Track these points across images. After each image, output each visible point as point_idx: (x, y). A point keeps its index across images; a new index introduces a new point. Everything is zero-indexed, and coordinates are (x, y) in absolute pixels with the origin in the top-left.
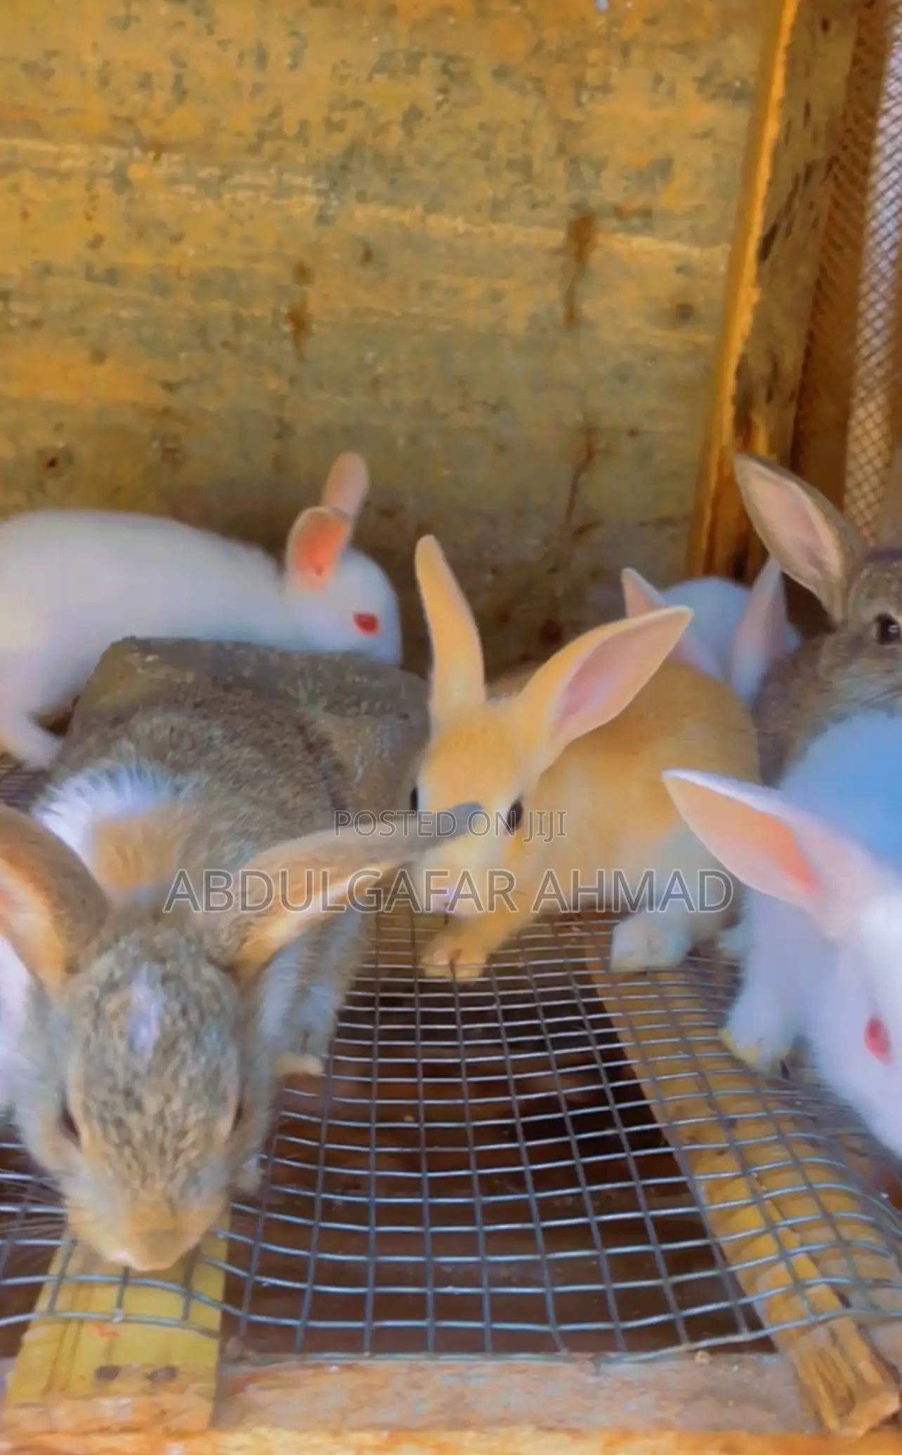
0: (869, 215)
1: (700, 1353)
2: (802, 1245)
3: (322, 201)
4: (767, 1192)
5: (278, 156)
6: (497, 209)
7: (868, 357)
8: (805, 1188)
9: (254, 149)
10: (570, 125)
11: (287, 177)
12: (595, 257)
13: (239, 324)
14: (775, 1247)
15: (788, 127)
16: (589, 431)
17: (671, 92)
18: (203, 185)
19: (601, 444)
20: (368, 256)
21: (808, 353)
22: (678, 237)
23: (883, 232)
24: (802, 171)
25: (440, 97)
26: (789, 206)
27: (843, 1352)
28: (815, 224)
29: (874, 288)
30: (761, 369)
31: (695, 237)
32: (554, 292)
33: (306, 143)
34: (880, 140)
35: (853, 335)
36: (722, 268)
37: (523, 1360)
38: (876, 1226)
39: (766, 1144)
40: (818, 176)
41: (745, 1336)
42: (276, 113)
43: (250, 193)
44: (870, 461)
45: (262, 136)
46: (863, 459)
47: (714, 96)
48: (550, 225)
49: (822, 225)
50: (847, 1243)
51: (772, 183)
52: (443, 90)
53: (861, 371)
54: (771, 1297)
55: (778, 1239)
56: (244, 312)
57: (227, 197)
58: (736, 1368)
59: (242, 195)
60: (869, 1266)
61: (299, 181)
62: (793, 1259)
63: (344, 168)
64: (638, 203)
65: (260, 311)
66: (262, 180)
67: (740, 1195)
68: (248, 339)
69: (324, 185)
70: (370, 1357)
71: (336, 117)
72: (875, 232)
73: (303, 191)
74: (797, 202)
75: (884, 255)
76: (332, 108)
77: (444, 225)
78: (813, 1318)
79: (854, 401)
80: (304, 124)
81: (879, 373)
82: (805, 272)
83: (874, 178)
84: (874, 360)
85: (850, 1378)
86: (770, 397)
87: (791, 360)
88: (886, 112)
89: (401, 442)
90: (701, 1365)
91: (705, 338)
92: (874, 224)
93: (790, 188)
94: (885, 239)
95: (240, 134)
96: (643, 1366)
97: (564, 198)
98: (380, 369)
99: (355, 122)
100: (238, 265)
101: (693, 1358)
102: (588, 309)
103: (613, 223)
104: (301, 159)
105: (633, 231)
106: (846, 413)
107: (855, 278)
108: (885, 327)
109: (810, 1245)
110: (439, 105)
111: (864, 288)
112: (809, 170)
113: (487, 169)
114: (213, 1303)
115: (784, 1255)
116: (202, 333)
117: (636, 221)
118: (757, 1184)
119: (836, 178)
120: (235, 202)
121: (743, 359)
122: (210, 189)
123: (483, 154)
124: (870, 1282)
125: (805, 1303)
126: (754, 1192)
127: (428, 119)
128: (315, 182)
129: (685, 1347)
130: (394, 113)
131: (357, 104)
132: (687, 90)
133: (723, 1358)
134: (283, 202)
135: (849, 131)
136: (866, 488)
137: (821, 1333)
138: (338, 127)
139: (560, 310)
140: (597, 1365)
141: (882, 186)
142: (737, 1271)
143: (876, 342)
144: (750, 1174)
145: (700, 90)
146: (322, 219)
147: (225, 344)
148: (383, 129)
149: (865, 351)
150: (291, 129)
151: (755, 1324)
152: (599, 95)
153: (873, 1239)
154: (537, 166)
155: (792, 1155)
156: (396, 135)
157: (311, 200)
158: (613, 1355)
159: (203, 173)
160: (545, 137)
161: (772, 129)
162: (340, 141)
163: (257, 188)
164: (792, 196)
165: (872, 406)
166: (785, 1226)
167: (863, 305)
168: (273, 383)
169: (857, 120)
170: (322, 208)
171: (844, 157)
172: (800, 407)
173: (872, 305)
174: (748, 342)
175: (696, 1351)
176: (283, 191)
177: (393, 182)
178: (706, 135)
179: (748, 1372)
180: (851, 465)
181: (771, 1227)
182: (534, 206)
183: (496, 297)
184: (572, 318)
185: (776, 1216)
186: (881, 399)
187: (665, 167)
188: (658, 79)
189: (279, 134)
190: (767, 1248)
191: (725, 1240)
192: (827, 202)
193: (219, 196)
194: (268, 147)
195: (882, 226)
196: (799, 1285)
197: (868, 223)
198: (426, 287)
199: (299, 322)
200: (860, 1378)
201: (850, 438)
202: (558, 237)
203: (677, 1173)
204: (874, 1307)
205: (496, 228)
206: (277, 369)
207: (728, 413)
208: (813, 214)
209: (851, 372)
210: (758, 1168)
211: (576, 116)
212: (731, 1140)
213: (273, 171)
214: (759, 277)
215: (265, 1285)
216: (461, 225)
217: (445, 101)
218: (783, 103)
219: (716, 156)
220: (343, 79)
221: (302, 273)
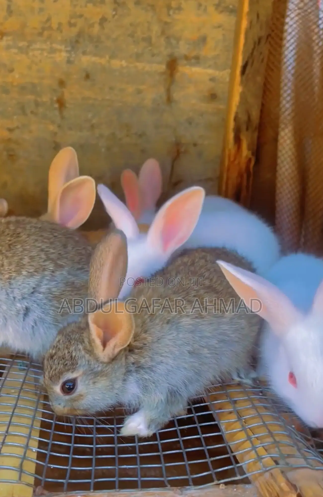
0: (283, 56)
1: (221, 485)
2: (261, 444)
3: (68, 55)
4: (247, 426)
5: (49, 37)
6: (138, 57)
7: (284, 112)
8: (262, 423)
9: (41, 34)
10: (166, 23)
11: (54, 45)
12: (178, 76)
13: (37, 104)
14: (251, 445)
15: (251, 23)
16: (178, 144)
17: (205, 10)
18: (20, 49)
19: (183, 149)
20: (87, 76)
21: (262, 111)
22: (210, 67)
23: (288, 63)
24: (257, 40)
25: (114, 13)
26: (252, 53)
27: (276, 481)
28: (262, 61)
29: (286, 85)
30: (243, 118)
31: (216, 67)
32: (162, 90)
33: (61, 32)
34: (286, 27)
35: (279, 103)
36: (228, 79)
37: (152, 491)
38: (289, 436)
39: (248, 409)
40: (263, 41)
41: (238, 478)
42: (49, 20)
43: (39, 52)
44: (287, 152)
45: (43, 29)
46: (284, 152)
47: (221, 12)
48: (160, 63)
49: (265, 60)
50: (278, 442)
51: (245, 44)
52: (115, 10)
53: (282, 118)
54: (249, 463)
55: (251, 442)
56: (39, 99)
57: (31, 54)
58: (235, 490)
59: (37, 53)
60: (286, 450)
61: (59, 47)
62: (257, 449)
63: (77, 42)
64: (194, 54)
65: (45, 99)
66: (44, 46)
67: (237, 427)
68: (41, 110)
69: (69, 49)
70: (93, 492)
71: (73, 21)
72: (285, 63)
73: (60, 51)
74: (255, 53)
75: (289, 72)
76: (71, 17)
77: (116, 63)
78: (264, 469)
79: (280, 129)
80: (60, 24)
81: (289, 118)
82: (260, 79)
83: (285, 42)
84: (287, 113)
85: (277, 489)
86: (247, 129)
87: (255, 114)
88: (288, 16)
89: (103, 150)
90: (223, 489)
91: (222, 107)
92: (285, 60)
93: (252, 46)
94: (289, 65)
95: (35, 28)
96: (199, 491)
97: (165, 52)
98: (94, 121)
99: (80, 23)
100: (36, 81)
101: (219, 487)
102: (176, 95)
103: (185, 62)
104: (59, 38)
105: (192, 65)
106: (277, 134)
107: (279, 81)
108: (291, 99)
109: (264, 443)
110: (114, 16)
111: (282, 85)
112: (260, 40)
113: (134, 41)
114: (31, 475)
115: (254, 448)
116: (22, 109)
117: (193, 61)
118: (244, 423)
119: (270, 43)
120: (34, 55)
121: (237, 113)
122: (23, 51)
123: (132, 35)
124: (286, 455)
125: (261, 464)
126: (243, 426)
127: (110, 22)
128: (66, 47)
129: (216, 482)
130: (97, 19)
131: (81, 16)
132: (211, 9)
133: (230, 486)
134: (53, 55)
135: (274, 24)
136: (285, 163)
137: (267, 475)
138: (74, 25)
139: (165, 97)
140: (182, 491)
141: (288, 45)
142: (236, 454)
143: (288, 106)
144: (241, 420)
145: (217, 8)
146: (69, 62)
147: (32, 112)
148: (92, 26)
149: (283, 110)
150: (55, 26)
151: (242, 473)
152: (177, 12)
153: (288, 441)
154: (154, 40)
155: (257, 412)
156: (97, 28)
157: (64, 54)
158: (188, 487)
159: (21, 44)
160: (156, 28)
161: (245, 24)
162: (75, 31)
163: (42, 50)
164: (253, 50)
165: (287, 131)
166: (255, 437)
167: (282, 92)
168: (52, 128)
169: (278, 19)
170: (68, 58)
171: (273, 34)
172: (259, 132)
173: (285, 91)
174: (238, 107)
175: (219, 484)
176: (53, 51)
177: (97, 47)
178: (219, 27)
179: (240, 491)
180: (280, 154)
181: (249, 438)
182: (153, 55)
183: (139, 92)
184: (169, 100)
185: (250, 433)
186: (290, 128)
187: (204, 40)
188: (200, 5)
189: (50, 28)
190: (248, 446)
191: (232, 444)
192: (267, 52)
193: (27, 53)
194: (46, 33)
195: (288, 60)
196: (260, 458)
197: (283, 59)
198: (111, 88)
199: (61, 103)
200: (281, 489)
201: (279, 144)
202: (163, 67)
203: (214, 420)
204: (287, 464)
205: (138, 64)
206: (53, 122)
207: (231, 135)
208: (261, 57)
209: (278, 118)
210: (244, 418)
211: (168, 20)
212: (234, 408)
213: (48, 43)
214: (242, 82)
215: (52, 468)
216: (124, 63)
217: (116, 14)
218: (249, 13)
219: (223, 35)
220: (75, 6)
221: (62, 83)
